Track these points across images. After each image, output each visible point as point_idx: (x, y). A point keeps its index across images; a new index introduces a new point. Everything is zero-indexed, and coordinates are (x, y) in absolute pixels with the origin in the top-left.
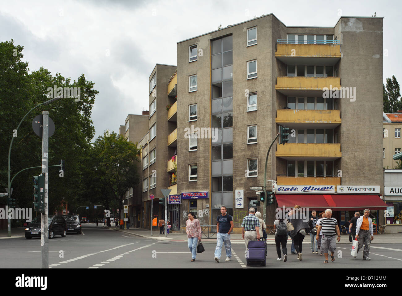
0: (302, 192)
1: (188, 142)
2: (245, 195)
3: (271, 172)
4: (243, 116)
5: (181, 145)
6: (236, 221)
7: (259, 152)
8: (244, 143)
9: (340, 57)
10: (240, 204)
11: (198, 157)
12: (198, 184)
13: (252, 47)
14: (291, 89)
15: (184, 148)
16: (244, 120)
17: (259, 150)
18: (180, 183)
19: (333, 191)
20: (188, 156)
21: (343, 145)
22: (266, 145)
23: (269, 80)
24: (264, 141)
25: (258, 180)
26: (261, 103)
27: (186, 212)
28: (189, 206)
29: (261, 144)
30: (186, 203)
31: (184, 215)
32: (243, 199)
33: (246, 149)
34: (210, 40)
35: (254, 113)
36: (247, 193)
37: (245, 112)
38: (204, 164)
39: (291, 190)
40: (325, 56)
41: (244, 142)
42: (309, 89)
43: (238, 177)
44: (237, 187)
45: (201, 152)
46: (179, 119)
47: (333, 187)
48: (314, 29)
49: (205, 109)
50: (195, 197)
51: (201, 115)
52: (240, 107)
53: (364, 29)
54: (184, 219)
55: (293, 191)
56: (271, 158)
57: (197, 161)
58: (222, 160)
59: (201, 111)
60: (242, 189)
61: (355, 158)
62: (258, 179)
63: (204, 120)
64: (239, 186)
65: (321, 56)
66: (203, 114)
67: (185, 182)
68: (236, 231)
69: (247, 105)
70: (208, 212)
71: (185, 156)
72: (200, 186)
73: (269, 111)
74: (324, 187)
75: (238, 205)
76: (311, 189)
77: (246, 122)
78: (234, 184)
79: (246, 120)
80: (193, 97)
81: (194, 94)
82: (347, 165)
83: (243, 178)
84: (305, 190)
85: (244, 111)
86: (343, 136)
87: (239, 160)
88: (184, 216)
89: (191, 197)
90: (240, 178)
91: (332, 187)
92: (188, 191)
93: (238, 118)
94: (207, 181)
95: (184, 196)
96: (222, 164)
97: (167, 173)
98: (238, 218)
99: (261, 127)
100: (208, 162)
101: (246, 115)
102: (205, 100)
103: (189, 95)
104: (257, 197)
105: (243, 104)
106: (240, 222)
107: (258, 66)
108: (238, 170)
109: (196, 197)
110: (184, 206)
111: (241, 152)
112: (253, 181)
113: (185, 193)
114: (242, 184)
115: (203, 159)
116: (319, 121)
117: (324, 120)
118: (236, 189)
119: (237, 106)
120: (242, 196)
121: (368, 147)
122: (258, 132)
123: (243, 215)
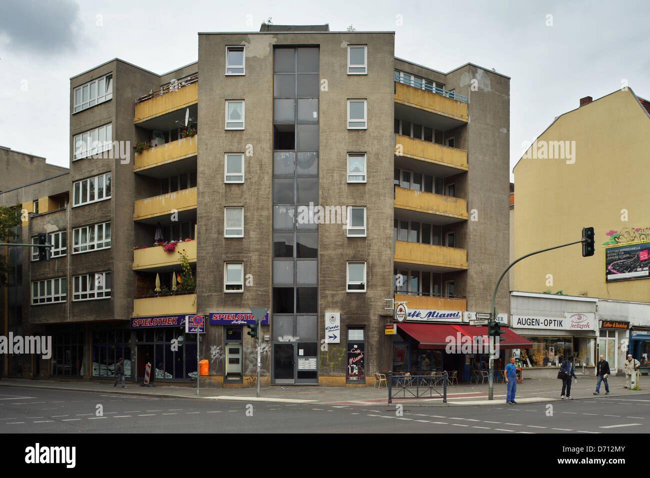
0: (425, 319)
1: (224, 220)
2: (342, 321)
3: (391, 286)
4: (340, 188)
5: (206, 225)
6: (326, 366)
7: (370, 252)
8: (341, 234)
9: (466, 121)
10: (333, 336)
11: (245, 249)
12: (246, 298)
13: (358, 77)
14: (412, 157)
15: (214, 230)
16: (341, 196)
17: (370, 249)
18: (203, 295)
19: (460, 320)
20: (224, 246)
21: (469, 251)
22: (382, 241)
23: (389, 138)
24: (378, 235)
25: (368, 298)
26: (373, 172)
27: (218, 348)
28: (223, 337)
29: (373, 239)
30: (219, 332)
31: (214, 354)
32: (339, 328)
33: (345, 245)
34: (273, 45)
35: (361, 187)
36: (347, 319)
37: (343, 182)
38: (259, 263)
39: (413, 316)
40: (451, 116)
41: (342, 232)
42: (433, 161)
43: (329, 290)
44: (328, 306)
45: (253, 241)
46: (202, 175)
47: (460, 314)
48: (423, 70)
49: (261, 166)
50: (240, 322)
51: (253, 175)
52: (333, 172)
53: (492, 88)
54: (213, 361)
55: (415, 318)
56: (391, 264)
57: (243, 257)
58: (296, 259)
59: (252, 167)
60: (336, 310)
61: (482, 272)
62: (368, 295)
63: (260, 184)
64: (331, 306)
65: (446, 115)
66: (256, 172)
67: (215, 294)
68: (325, 381)
69: (346, 171)
70: (266, 349)
71: (216, 245)
72: (250, 303)
73: (388, 187)
74: (450, 312)
75: (330, 337)
76: (435, 315)
77: (346, 200)
78: (321, 302)
79: (345, 196)
80: (236, 140)
81: (238, 135)
82: (473, 281)
83: (339, 292)
84: (429, 317)
85: (341, 181)
86: (470, 238)
87: (331, 261)
88: (212, 356)
89: (233, 321)
90: (333, 292)
91: (458, 313)
92: (221, 310)
93: (329, 190)
94: (265, 295)
95: (216, 318)
96: (295, 266)
97: (132, 272)
98: (329, 359)
99: (373, 211)
100: (267, 260)
101: (345, 188)
102: (263, 150)
103: (225, 135)
104: (365, 325)
105: (339, 168)
106: (331, 366)
107: (368, 110)
108: (328, 279)
109: (243, 322)
110: (213, 338)
111: (335, 250)
112: (357, 299)
113: (218, 314)
114: (336, 303)
115: (257, 253)
116: (444, 212)
117: (450, 212)
118: (326, 311)
119: (327, 170)
120: (338, 322)
121: (495, 257)
122: (367, 218)
123: (338, 354)
